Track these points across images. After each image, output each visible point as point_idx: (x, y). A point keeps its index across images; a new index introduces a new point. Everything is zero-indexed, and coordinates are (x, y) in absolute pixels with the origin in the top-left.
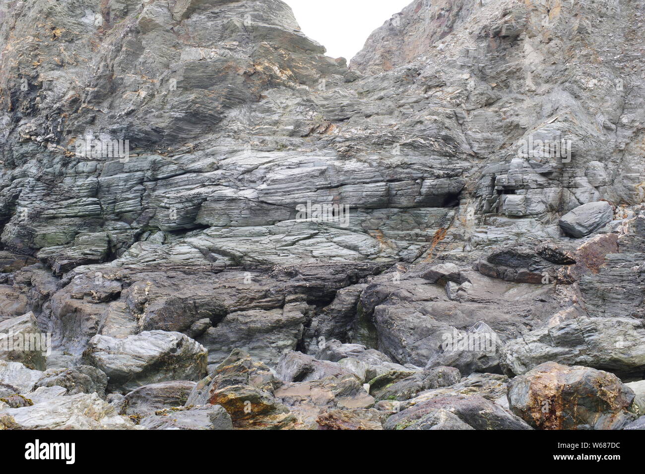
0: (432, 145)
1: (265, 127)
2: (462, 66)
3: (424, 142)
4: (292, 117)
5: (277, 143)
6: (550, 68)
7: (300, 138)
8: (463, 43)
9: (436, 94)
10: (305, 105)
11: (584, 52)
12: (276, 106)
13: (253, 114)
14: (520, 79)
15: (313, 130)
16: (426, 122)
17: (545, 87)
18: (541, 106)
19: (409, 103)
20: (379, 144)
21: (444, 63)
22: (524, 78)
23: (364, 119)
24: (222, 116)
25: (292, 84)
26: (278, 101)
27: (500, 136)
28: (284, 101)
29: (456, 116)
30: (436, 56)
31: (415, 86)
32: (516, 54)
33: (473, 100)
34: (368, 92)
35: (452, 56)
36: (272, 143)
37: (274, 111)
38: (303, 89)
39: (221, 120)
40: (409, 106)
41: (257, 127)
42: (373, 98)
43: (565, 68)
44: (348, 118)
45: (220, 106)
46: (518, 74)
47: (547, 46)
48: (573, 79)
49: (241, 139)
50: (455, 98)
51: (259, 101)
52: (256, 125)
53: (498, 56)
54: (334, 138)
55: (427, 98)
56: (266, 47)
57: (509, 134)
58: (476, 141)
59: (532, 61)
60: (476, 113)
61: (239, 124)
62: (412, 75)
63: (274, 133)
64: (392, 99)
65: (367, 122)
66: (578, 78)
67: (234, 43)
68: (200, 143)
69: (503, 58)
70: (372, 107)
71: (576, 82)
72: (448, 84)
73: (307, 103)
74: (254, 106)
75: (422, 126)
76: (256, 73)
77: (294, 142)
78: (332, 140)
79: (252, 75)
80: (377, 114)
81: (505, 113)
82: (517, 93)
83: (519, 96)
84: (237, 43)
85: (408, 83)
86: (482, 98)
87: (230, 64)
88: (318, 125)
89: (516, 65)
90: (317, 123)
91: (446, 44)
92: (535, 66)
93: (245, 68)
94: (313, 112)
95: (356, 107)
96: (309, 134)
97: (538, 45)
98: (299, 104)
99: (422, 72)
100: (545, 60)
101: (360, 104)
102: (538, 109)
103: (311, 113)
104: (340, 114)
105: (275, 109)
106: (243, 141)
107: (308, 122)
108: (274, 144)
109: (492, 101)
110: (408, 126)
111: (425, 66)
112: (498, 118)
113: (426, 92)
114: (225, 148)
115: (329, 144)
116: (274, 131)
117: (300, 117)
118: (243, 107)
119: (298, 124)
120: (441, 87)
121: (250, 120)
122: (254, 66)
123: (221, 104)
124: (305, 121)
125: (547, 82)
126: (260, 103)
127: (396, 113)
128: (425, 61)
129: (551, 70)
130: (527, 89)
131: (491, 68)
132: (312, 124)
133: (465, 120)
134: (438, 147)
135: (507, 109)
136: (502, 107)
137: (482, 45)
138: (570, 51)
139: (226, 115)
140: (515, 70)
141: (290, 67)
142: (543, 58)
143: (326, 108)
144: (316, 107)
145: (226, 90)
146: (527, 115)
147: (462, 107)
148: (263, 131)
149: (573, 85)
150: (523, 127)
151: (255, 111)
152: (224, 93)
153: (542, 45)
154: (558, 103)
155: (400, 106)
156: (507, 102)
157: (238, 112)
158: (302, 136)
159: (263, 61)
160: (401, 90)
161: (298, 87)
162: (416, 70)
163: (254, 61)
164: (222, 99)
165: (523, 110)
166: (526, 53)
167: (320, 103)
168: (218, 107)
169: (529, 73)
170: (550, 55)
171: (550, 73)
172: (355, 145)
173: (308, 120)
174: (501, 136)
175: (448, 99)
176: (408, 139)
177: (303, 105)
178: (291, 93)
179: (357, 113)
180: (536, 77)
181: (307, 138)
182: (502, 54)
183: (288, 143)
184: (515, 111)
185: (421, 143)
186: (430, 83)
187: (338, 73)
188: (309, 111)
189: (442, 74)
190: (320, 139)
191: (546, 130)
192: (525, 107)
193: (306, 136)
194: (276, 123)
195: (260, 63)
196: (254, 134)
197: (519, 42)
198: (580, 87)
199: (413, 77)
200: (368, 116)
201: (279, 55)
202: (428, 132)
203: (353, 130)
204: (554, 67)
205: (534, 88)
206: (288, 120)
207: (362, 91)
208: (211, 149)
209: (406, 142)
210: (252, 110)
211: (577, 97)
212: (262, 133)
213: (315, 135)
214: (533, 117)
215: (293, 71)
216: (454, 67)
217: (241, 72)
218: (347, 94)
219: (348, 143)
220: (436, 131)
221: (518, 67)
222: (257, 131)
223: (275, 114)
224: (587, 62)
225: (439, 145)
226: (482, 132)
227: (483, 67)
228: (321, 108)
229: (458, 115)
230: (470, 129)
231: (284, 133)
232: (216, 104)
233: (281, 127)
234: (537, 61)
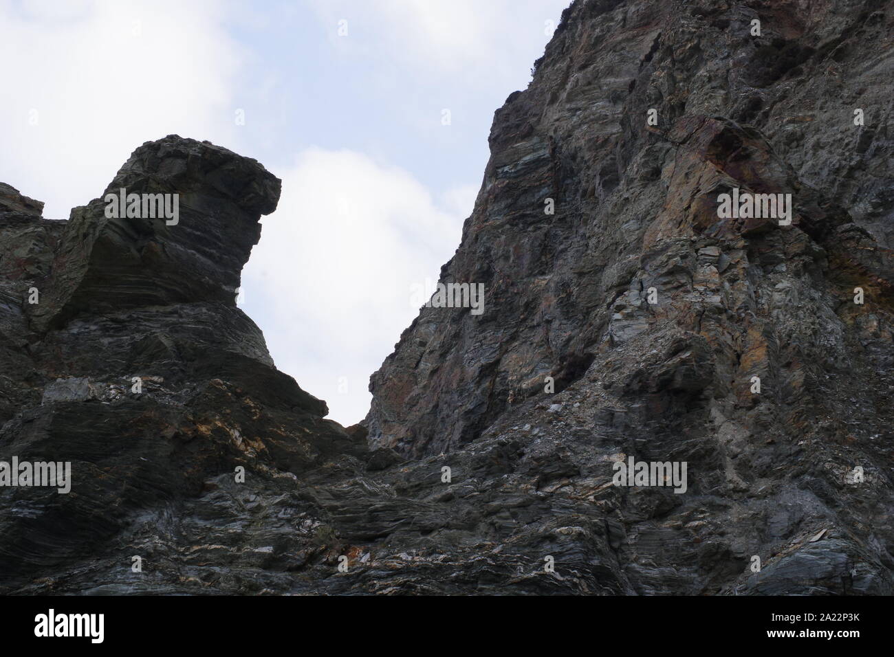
0: (575, 585)
1: (213, 547)
2: (604, 440)
3: (562, 579)
4: (269, 528)
5: (238, 580)
6: (766, 450)
7: (287, 573)
8: (596, 403)
9: (563, 490)
10: (297, 506)
11: (826, 424)
12: (235, 506)
13: (187, 521)
14: (713, 469)
15: (312, 558)
16: (563, 538)
17: (762, 485)
18: (766, 517)
19: (508, 508)
20: (466, 583)
21: (568, 435)
22: (722, 468)
23: (418, 536)
24: (120, 521)
25: (265, 468)
26: (240, 498)
27: (693, 575)
28: (252, 498)
29: (608, 532)
30: (550, 422)
31: (516, 476)
32: (701, 425)
33: (635, 503)
34: (419, 487)
35: (580, 423)
36: (227, 579)
37: (233, 515)
38: (287, 479)
39: (118, 530)
40: (507, 514)
41: (196, 548)
42: (430, 498)
43: (796, 449)
44: (385, 535)
45: (119, 500)
46: (708, 460)
47: (751, 413)
48: (819, 467)
49: (161, 571)
50: (603, 497)
51: (199, 496)
52: (192, 543)
53: (667, 427)
54: (364, 572)
55: (543, 499)
56: (220, 390)
57: (711, 569)
58: (649, 584)
59: (729, 437)
60: (642, 528)
61: (157, 539)
62: (509, 455)
63: (232, 560)
64: (472, 501)
65: (429, 541)
66: (827, 466)
67: (155, 378)
68: (70, 575)
69: (677, 430)
70: (433, 514)
71: (824, 473)
72: (585, 472)
73: (301, 503)
74: (190, 505)
75: (555, 546)
76: (198, 437)
77: (275, 580)
78: (359, 574)
79: (189, 441)
80: (447, 526)
81: (697, 529)
82: (712, 494)
83: (718, 500)
84: (161, 380)
85: (502, 471)
86: (650, 501)
87: (147, 414)
88: (323, 547)
89: (705, 443)
90: (322, 542)
91: (564, 403)
92: (738, 445)
93: (176, 425)
94: (313, 521)
95: (402, 513)
96: (304, 564)
97: (732, 413)
98: (282, 504)
99: (527, 450)
100: (752, 436)
101: (409, 507)
102: (760, 524)
103: (309, 522)
104: (368, 525)
105: (235, 512)
106: (165, 574)
107: (304, 540)
108: (233, 583)
109: (667, 508)
110: (525, 547)
111: (532, 441)
112: (684, 540)
113: (539, 487)
114: (125, 587)
115: (352, 584)
116: (230, 556)
117: (287, 529)
118: (166, 507)
119: (282, 543)
120: (569, 477)
121: (178, 533)
122: (194, 423)
123: (122, 496)
124: (298, 538)
125: (763, 475)
126: (203, 499)
127: (482, 527)
128: (530, 432)
129: (768, 455)
130: (731, 486)
131: (659, 447)
132: (312, 545)
133: (625, 542)
134: (587, 590)
135: (701, 522)
136: (689, 518)
137: (636, 406)
138: (798, 420)
139: (130, 520)
140: (703, 452)
141: (263, 436)
142: (748, 433)
143: (341, 513)
144: (319, 511)
145: (134, 467)
146: (740, 535)
147: (617, 516)
148: (208, 555)
149: (820, 478)
150: (739, 556)
151: (190, 515)
152: (129, 474)
153: (740, 412)
154: (801, 510)
155: (490, 514)
156: (696, 510)
157: (155, 516)
158: (290, 570)
159: (214, 416)
160: (489, 482)
161: (276, 476)
162: (516, 446)
163: (194, 415)
164: (125, 486)
165: (730, 524)
166: (716, 423)
167: (327, 503)
168: (114, 502)
169: (728, 459)
170: (759, 429)
171: (767, 459)
172: (418, 582)
173: (303, 536)
174: (696, 575)
175: (592, 498)
176: (531, 571)
177: (291, 506)
178: (262, 486)
179: (403, 524)
180: (744, 467)
181: (301, 574)
182: (674, 424)
183: (262, 581)
184: (717, 526)
185: (556, 580)
186: (548, 471)
187: (353, 453)
188: (305, 518)
189: (569, 454)
190: (330, 575)
191: (813, 554)
192: (735, 520)
193: (300, 568)
194: (236, 540)
195: (206, 419)
196: (189, 562)
197: (703, 403)
198: (832, 484)
199: (509, 458)
200: (427, 531)
201: (243, 408)
202: (567, 557)
203: (403, 555)
204: (771, 449)
205: (743, 485)
206: (261, 535)
207: (406, 485)
208: (93, 590)
209: (525, 576)
210: (183, 513)
211: (830, 502)
212: (207, 560)
213: (317, 566)
214: (754, 537)
215: (267, 443)
216: (588, 443)
217: (169, 432)
218: (377, 490)
219: (401, 579)
220: (580, 556)
221: (709, 447)
222: (195, 556)
223: (234, 521)
224: (831, 441)
225: (589, 586)
226: (660, 565)
227: (644, 444)
228: (330, 514)
229: (613, 530)
230: (636, 560)
231: (253, 560)
232: (112, 494)
233: (247, 548)
234: (739, 437)
